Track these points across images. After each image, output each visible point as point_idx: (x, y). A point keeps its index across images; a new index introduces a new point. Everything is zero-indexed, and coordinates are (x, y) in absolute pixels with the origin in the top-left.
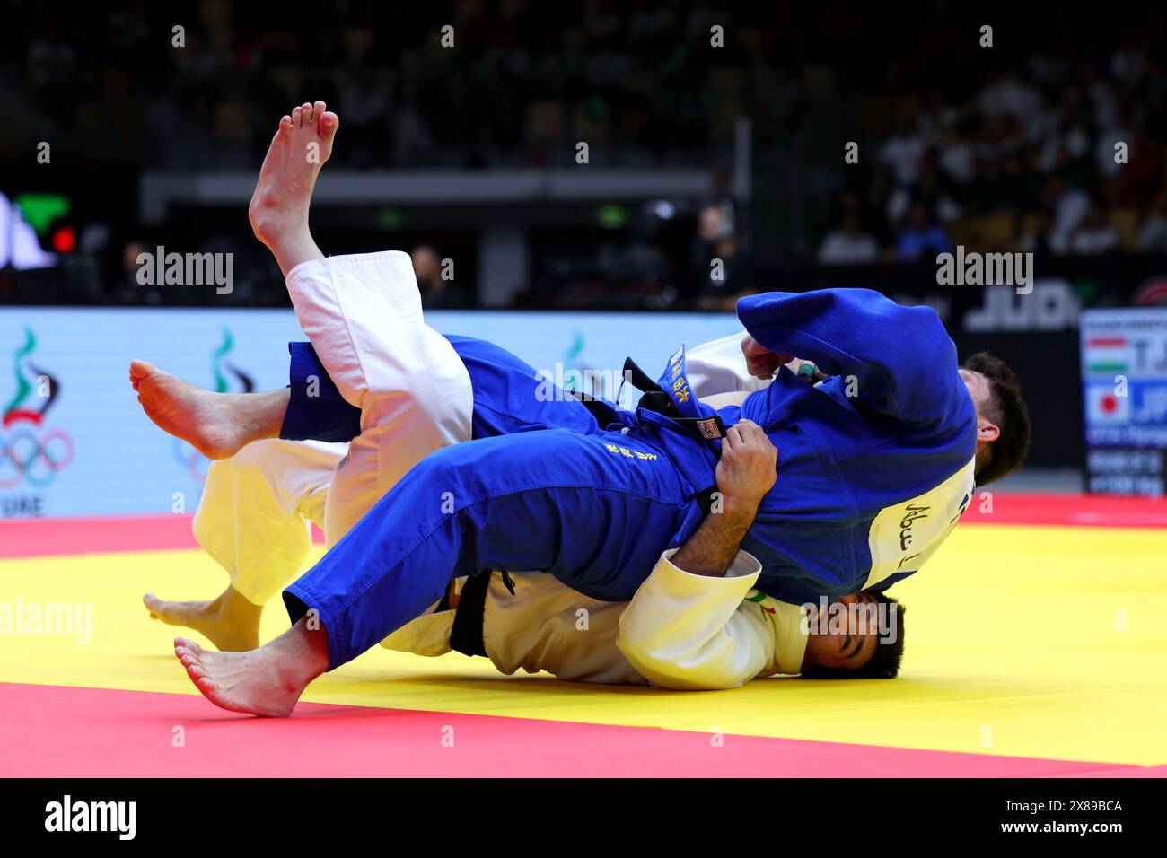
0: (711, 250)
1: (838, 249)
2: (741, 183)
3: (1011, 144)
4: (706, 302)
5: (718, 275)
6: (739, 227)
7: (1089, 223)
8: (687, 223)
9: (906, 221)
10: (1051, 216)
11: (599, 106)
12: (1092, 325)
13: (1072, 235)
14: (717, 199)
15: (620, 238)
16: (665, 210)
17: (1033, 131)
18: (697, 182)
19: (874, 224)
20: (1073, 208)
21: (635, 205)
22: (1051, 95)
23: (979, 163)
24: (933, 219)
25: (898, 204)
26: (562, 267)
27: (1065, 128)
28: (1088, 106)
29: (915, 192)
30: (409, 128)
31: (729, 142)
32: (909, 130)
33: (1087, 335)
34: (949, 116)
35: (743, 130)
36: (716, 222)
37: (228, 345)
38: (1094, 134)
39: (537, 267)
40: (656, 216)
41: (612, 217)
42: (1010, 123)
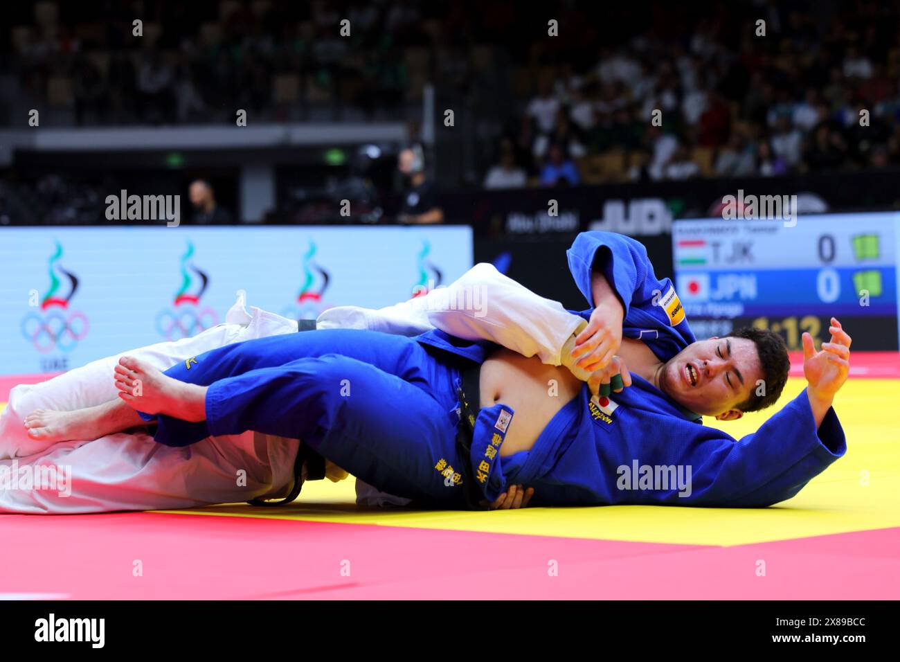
0: (407, 179)
1: (499, 179)
2: (428, 132)
3: (621, 102)
4: (404, 218)
5: (413, 200)
6: (427, 163)
7: (677, 159)
8: (389, 162)
9: (547, 158)
10: (650, 153)
11: (324, 77)
12: (681, 231)
13: (665, 166)
14: (410, 145)
15: (341, 172)
16: (374, 152)
17: (637, 91)
18: (396, 131)
19: (524, 161)
20: (666, 147)
21: (351, 149)
22: (648, 65)
23: (598, 115)
24: (566, 157)
25: (541, 146)
26: (301, 194)
27: (659, 91)
28: (676, 74)
29: (553, 137)
30: (188, 95)
31: (419, 102)
32: (547, 93)
33: (677, 238)
34: (576, 82)
35: (429, 94)
36: (411, 160)
37: (59, 253)
38: (680, 94)
39: (281, 194)
40: (367, 156)
41: (335, 157)
42: (620, 87)
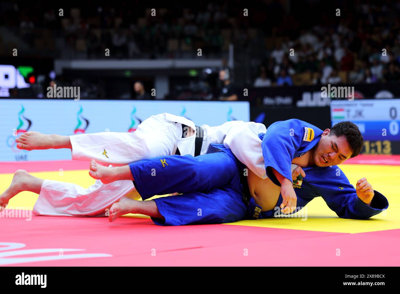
0: (223, 82)
1: (260, 83)
2: (231, 63)
3: (309, 52)
4: (222, 98)
5: (225, 91)
6: (231, 76)
7: (332, 75)
8: (215, 75)
9: (279, 75)
10: (321, 73)
11: (189, 41)
12: (334, 105)
13: (328, 79)
15: (196, 79)
16: (209, 71)
17: (316, 47)
18: (218, 63)
19: (270, 75)
20: (328, 71)
21: (200, 70)
22: (320, 38)
23: (300, 57)
24: (287, 74)
25: (277, 70)
26: (179, 88)
27: (325, 48)
28: (332, 41)
29: (282, 66)
30: (133, 47)
31: (227, 51)
32: (279, 48)
33: (333, 108)
34: (291, 44)
35: (231, 48)
36: (224, 75)
37: (81, 110)
38: (333, 49)
39: (171, 87)
40: (206, 73)
41: (193, 73)
42: (309, 46)
